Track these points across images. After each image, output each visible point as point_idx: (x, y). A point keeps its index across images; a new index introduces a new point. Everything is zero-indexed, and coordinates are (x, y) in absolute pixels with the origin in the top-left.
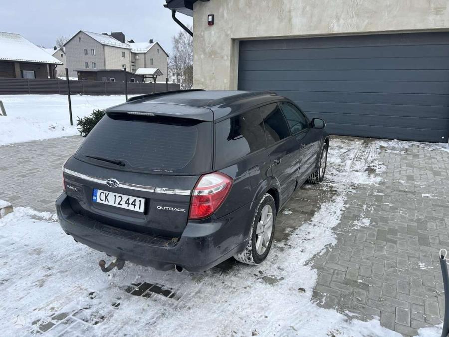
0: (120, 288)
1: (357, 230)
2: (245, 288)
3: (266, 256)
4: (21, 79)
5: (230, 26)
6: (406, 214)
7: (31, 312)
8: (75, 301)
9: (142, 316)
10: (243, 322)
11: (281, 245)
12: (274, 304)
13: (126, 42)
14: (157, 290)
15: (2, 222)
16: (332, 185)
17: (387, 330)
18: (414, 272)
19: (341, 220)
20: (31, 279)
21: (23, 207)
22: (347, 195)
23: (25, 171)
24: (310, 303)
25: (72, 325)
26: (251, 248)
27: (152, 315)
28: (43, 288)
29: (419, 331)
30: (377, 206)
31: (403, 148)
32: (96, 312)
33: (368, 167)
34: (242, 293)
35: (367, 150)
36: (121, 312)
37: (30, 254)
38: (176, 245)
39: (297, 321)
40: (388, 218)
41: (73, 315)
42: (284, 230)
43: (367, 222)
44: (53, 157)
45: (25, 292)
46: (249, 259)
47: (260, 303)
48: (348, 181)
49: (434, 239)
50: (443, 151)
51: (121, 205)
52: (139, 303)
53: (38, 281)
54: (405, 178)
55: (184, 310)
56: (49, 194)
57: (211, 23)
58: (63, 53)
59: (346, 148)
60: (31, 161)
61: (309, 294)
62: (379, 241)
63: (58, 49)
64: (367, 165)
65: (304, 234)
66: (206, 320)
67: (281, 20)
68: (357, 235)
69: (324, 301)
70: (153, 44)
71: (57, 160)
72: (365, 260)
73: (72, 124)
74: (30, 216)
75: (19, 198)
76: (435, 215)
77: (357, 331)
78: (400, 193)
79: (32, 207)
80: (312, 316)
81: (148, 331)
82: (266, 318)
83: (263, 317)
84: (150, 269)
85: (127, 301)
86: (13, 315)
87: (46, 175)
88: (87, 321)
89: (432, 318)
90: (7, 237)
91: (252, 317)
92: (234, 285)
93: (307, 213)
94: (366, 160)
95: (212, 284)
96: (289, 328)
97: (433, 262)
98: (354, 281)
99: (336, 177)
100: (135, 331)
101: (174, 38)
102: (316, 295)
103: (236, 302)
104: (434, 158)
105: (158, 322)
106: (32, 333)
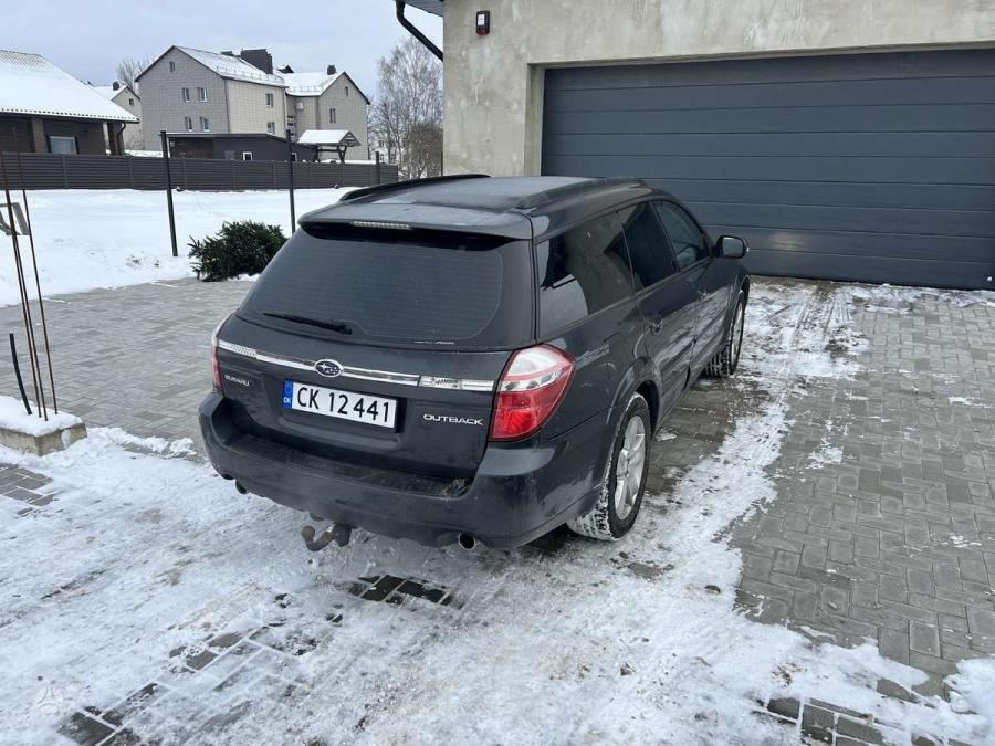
0: (337, 586)
1: (818, 471)
2: (596, 585)
3: (632, 523)
4: (47, 154)
5: (525, 37)
6: (918, 439)
7: (164, 633)
8: (250, 610)
9: (391, 639)
10: (600, 649)
11: (661, 501)
12: (657, 616)
13: (275, 71)
14: (416, 589)
15: (67, 458)
16: (755, 379)
17: (895, 664)
18: (942, 553)
19: (780, 451)
20: (151, 569)
21: (106, 428)
22: (790, 400)
23: (92, 354)
24: (731, 614)
25: (252, 656)
26: (605, 505)
27: (411, 637)
28: (179, 587)
29: (959, 666)
30: (855, 422)
31: (905, 301)
32: (295, 632)
33: (831, 342)
34: (590, 594)
35: (825, 306)
36: (346, 631)
37: (138, 521)
38: (463, 493)
39: (709, 648)
40: (880, 446)
41: (251, 638)
42: (664, 472)
43: (836, 455)
44: (146, 324)
45: (145, 596)
46: (601, 526)
47: (630, 614)
48: (789, 371)
49: (980, 488)
50: (990, 307)
51: (345, 413)
52: (382, 614)
53: (166, 573)
54: (912, 365)
55: (475, 629)
56: (154, 400)
57: (483, 31)
58: (132, 97)
59: (782, 301)
60: (100, 334)
61: (729, 596)
62: (865, 493)
63: (122, 88)
64: (828, 338)
65: (706, 479)
66: (523, 647)
67: (638, 21)
68: (818, 481)
69: (761, 611)
70: (336, 76)
71: (157, 330)
72: (839, 531)
73: (175, 254)
74: (123, 445)
75: (92, 408)
76: (978, 439)
77: (834, 665)
78: (902, 395)
79: (123, 428)
80: (739, 637)
81: (409, 667)
82: (646, 643)
83: (639, 641)
84: (392, 549)
85: (356, 611)
86: (128, 639)
87: (138, 361)
88: (281, 649)
89: (984, 641)
90: (81, 488)
91: (618, 640)
92: (571, 580)
93: (709, 438)
94: (825, 327)
95: (525, 579)
96: (695, 661)
97: (980, 533)
98: (818, 571)
99: (762, 364)
100: (383, 667)
101: (383, 62)
102: (743, 599)
103: (581, 612)
104: (970, 322)
105: (426, 651)
106: (173, 671)
